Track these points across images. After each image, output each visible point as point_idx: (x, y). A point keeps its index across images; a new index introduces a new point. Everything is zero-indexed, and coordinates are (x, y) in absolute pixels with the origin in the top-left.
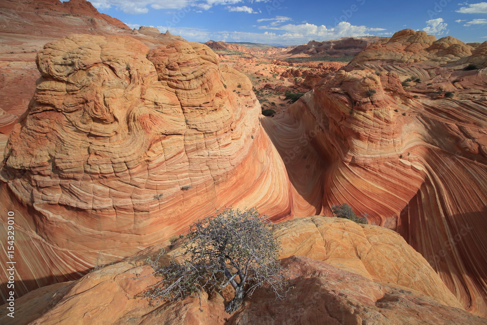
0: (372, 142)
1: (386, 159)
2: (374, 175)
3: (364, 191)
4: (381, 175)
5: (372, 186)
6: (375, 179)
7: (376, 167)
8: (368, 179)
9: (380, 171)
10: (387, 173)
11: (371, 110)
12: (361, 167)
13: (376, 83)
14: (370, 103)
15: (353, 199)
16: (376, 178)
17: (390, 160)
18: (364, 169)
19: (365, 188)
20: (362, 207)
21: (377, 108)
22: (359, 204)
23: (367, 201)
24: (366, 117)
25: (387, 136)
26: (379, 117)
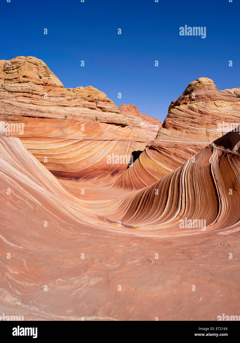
0: (176, 129)
1: (189, 145)
2: (167, 157)
3: (149, 169)
4: (174, 158)
5: (160, 167)
6: (166, 161)
7: (173, 150)
8: (158, 160)
9: (175, 154)
10: (183, 156)
11: (186, 104)
12: (155, 150)
13: (199, 82)
14: (188, 99)
15: (135, 175)
16: (167, 159)
17: (193, 147)
18: (158, 151)
19: (151, 167)
20: (138, 182)
21: (192, 102)
22: (137, 179)
23: (147, 178)
24: (179, 110)
25: (197, 125)
26: (192, 109)
